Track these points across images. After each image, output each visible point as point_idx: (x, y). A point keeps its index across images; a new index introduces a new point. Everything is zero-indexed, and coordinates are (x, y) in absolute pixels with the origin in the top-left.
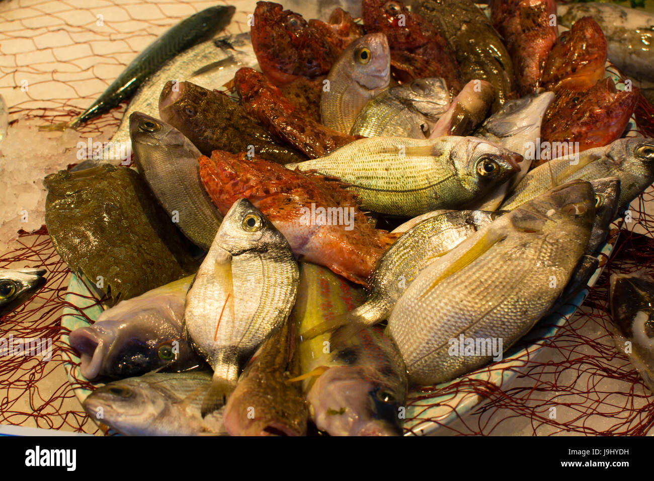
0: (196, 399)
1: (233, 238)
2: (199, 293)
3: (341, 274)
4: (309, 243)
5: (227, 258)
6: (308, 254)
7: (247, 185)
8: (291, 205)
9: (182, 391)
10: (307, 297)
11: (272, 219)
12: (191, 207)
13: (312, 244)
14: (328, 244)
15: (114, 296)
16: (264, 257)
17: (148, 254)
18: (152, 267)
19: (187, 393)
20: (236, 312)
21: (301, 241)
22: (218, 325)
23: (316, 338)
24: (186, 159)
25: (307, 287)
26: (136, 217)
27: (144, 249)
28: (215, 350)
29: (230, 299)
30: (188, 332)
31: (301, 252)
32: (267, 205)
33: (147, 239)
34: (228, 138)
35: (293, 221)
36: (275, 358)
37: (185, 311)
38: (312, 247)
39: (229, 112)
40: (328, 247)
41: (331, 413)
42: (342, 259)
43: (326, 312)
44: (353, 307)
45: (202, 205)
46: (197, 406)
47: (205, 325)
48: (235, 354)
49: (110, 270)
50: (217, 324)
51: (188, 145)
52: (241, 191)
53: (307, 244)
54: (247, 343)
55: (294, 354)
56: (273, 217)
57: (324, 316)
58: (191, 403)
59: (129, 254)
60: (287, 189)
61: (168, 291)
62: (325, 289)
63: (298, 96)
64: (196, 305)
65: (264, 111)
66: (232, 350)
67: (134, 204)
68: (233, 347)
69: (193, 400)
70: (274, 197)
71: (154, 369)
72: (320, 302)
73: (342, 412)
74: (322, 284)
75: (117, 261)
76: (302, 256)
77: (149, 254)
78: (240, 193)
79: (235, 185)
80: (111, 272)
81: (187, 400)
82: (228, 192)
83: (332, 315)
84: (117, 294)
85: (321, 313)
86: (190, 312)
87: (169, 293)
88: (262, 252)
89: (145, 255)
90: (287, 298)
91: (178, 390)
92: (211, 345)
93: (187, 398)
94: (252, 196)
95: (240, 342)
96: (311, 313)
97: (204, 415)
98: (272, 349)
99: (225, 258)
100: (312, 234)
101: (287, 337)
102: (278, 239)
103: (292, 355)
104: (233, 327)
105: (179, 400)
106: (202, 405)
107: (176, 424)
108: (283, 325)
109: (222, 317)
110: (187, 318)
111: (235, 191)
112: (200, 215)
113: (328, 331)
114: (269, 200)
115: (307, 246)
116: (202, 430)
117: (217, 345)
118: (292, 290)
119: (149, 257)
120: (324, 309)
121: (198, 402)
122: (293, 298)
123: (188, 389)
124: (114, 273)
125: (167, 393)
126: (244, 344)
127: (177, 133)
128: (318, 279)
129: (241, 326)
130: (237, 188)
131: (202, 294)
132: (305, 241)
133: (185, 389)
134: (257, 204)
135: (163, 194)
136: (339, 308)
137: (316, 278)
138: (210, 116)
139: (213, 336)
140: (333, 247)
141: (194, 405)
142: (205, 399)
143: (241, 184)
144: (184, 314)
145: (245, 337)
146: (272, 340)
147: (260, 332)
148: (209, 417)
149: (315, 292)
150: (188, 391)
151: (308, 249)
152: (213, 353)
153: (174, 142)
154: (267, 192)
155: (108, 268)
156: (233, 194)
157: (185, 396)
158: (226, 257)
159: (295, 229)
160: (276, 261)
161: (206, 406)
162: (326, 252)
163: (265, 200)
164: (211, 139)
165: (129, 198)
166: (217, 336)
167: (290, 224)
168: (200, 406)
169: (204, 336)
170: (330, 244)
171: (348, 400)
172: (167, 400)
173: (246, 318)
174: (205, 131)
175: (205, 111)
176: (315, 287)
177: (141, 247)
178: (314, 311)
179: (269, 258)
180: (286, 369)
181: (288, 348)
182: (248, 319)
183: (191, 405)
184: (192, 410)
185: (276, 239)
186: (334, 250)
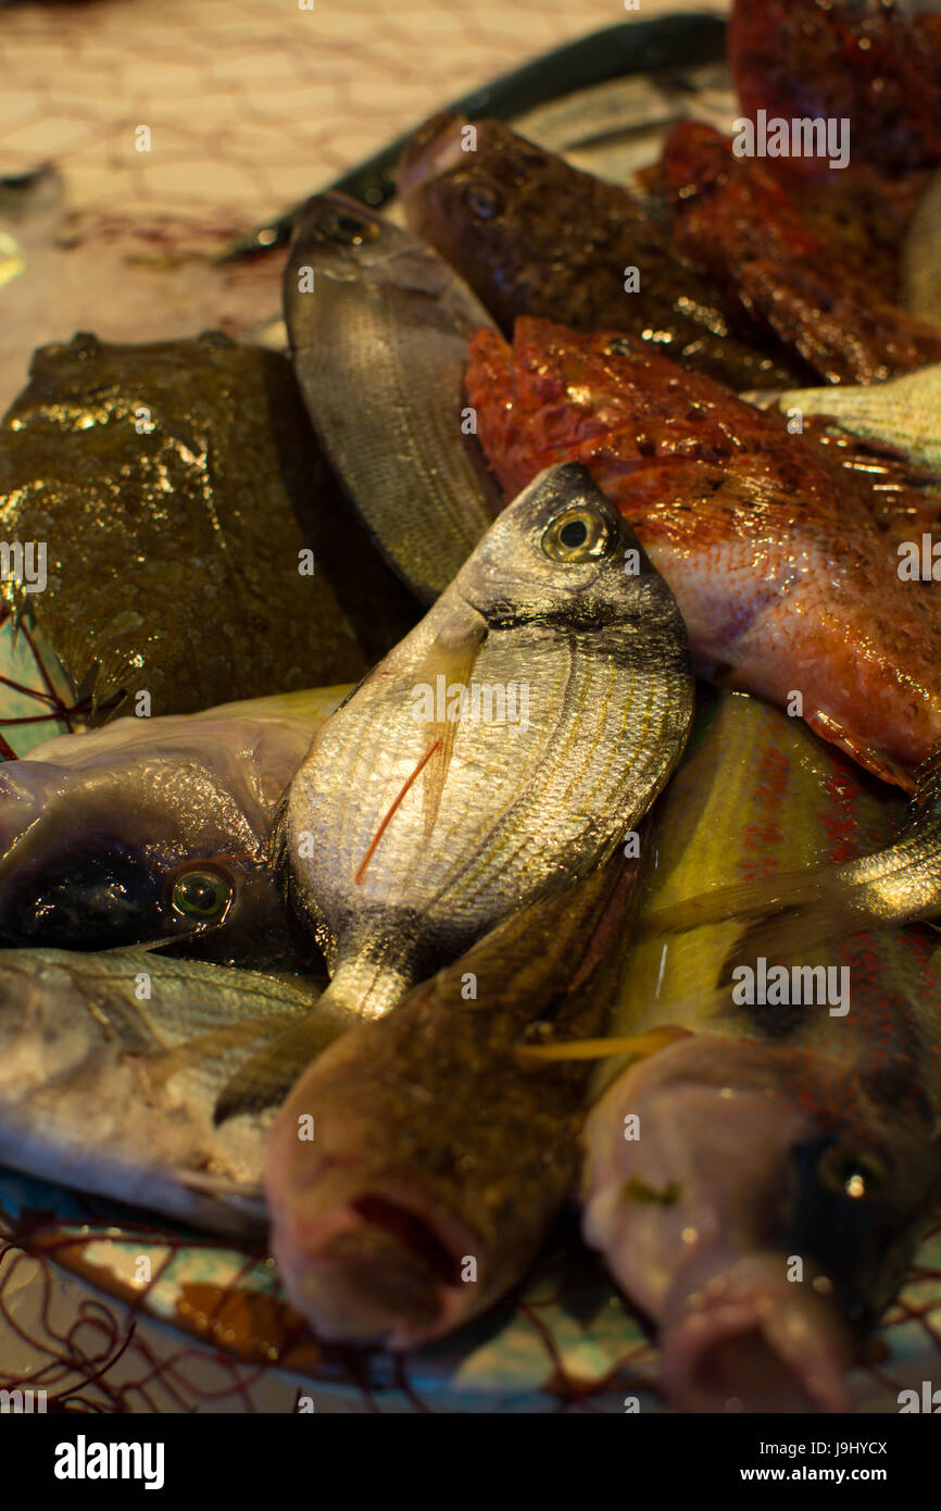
0: (220, 1058)
1: (506, 573)
2: (353, 726)
3: (839, 743)
4: (752, 630)
5: (470, 635)
6: (745, 665)
7: (590, 420)
8: (719, 501)
9: (182, 1019)
10: (705, 796)
11: (649, 536)
12: (418, 476)
13: (761, 634)
14: (809, 639)
15: (100, 699)
16: (586, 643)
17: (258, 597)
18: (259, 638)
19: (197, 1033)
20: (443, 804)
21: (728, 618)
22: (381, 833)
23: (693, 933)
24: (434, 336)
25: (715, 765)
26: (250, 485)
27: (249, 583)
28: (350, 913)
29: (435, 759)
30: (284, 844)
31: (726, 656)
32: (643, 493)
33: (268, 553)
34: (590, 301)
35: (714, 551)
36: (517, 970)
37: (295, 774)
38: (758, 644)
39: (607, 225)
40: (811, 649)
41: (637, 1194)
42: (846, 693)
43: (755, 855)
44: (850, 855)
45: (454, 474)
46: (213, 1081)
47: (341, 827)
48: (409, 936)
49: (115, 621)
50: (375, 832)
51: (457, 298)
52: (570, 438)
53: (746, 629)
54: (456, 906)
55: (595, 970)
56: (652, 531)
57: (744, 865)
58: (195, 1065)
59: (191, 583)
60: (716, 450)
61: (277, 712)
62: (773, 779)
63: (842, 219)
64: (328, 762)
65: (717, 239)
66: (402, 922)
67: (258, 449)
68: (408, 912)
69: (208, 1056)
70: (669, 469)
71: (145, 939)
72: (744, 818)
73: (668, 1199)
74: (767, 763)
75: (143, 597)
76: (724, 669)
77: (262, 599)
78: (566, 445)
79: (551, 419)
80: (116, 628)
81: (183, 1053)
82: (531, 440)
83: (770, 869)
84: (111, 693)
85: (736, 855)
86: (308, 779)
87: (276, 716)
88: (582, 628)
89: (244, 597)
90: (626, 787)
91: (170, 1017)
92: (343, 893)
93: (186, 1046)
94: (599, 459)
95: (435, 901)
96: (704, 851)
97: (223, 1113)
98: (523, 937)
99: (462, 632)
100: (768, 600)
101: (591, 909)
102: (647, 597)
103: (585, 972)
104: (423, 848)
105: (154, 1048)
106: (233, 1079)
107: (106, 1126)
108: (593, 869)
109: (399, 812)
110: (294, 798)
111: (552, 439)
112: (442, 503)
113: (740, 916)
114: (650, 478)
115: (746, 638)
116: (196, 1161)
117: (362, 898)
118: (652, 763)
119: (255, 606)
120: (750, 845)
121: (220, 1067)
122: (648, 788)
123: (208, 1019)
124: (123, 631)
125: (122, 1016)
126: (446, 909)
127: (429, 261)
128: (757, 746)
129: (447, 849)
130: (558, 429)
131: (357, 730)
132: (739, 619)
133: (198, 1015)
134: (610, 485)
135: (338, 424)
136: (803, 846)
137: (750, 744)
138: (543, 228)
139: (355, 867)
140: (826, 651)
141: (204, 1077)
142: (252, 1063)
143: (570, 420)
144: (289, 785)
145: (454, 889)
146: (538, 909)
147: (508, 879)
148: (241, 1127)
149: (736, 786)
150: (203, 1025)
151: (745, 649)
152: (343, 922)
153: (409, 281)
154: (648, 450)
155: (110, 613)
156: (543, 447)
157: (182, 1040)
158: (471, 627)
159: (714, 577)
160: (621, 663)
161: (242, 1087)
162: (801, 664)
163: (637, 474)
164: (537, 294)
165: (244, 428)
166: (370, 869)
167: (702, 557)
168: (224, 1082)
169: (329, 864)
170: (819, 640)
171: (702, 1158)
172: (107, 1039)
173: (473, 825)
174: (520, 269)
175: (528, 210)
176: (739, 771)
177: (241, 572)
178: (715, 846)
179: (601, 651)
180: (547, 1014)
181: (579, 947)
182: (477, 831)
183: (193, 1072)
184: (191, 1090)
185: (640, 597)
186: (828, 660)
